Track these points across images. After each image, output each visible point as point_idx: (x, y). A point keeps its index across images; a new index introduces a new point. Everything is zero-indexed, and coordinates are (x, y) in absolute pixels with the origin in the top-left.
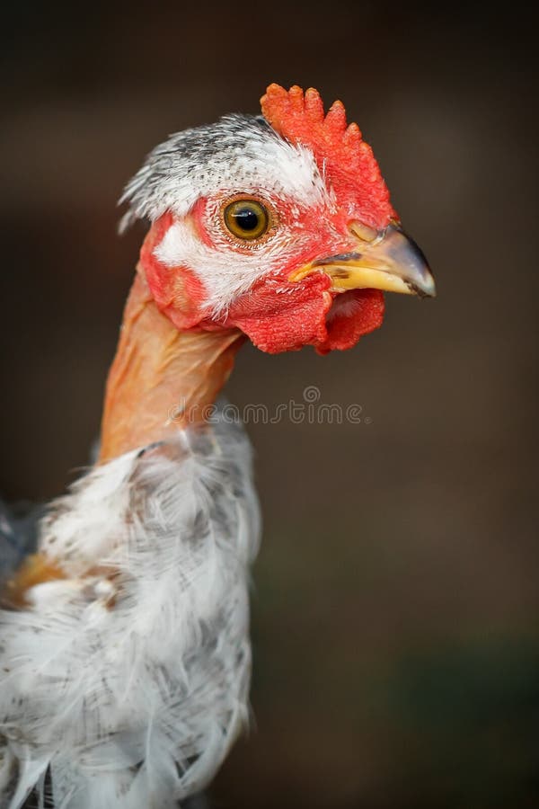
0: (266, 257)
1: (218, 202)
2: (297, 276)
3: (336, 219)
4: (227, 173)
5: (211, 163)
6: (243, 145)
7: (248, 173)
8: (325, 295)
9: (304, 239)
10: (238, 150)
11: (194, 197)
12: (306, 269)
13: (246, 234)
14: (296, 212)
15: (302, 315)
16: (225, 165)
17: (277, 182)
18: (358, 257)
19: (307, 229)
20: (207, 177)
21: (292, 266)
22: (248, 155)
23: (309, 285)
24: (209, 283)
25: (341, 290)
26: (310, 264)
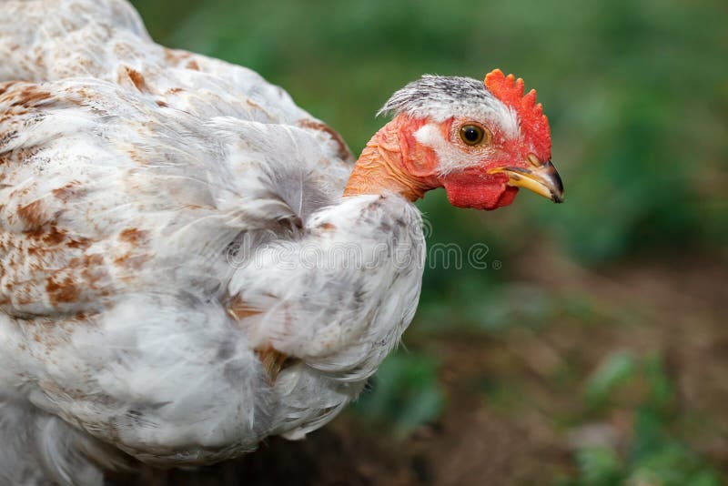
0: (477, 157)
1: (461, 123)
2: (491, 172)
3: (522, 149)
4: (473, 110)
5: (465, 102)
6: (482, 98)
7: (485, 113)
8: (503, 185)
9: (501, 154)
10: (480, 100)
11: (449, 116)
12: (498, 170)
13: (468, 142)
14: (502, 140)
15: (484, 191)
16: (473, 105)
17: (499, 123)
18: (530, 172)
19: (504, 150)
20: (460, 108)
21: (492, 166)
22: (485, 104)
23: (496, 177)
24: (443, 160)
25: (512, 185)
26: (500, 168)
